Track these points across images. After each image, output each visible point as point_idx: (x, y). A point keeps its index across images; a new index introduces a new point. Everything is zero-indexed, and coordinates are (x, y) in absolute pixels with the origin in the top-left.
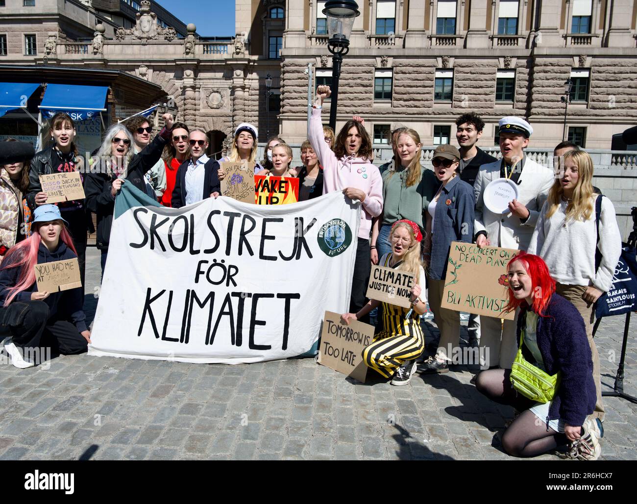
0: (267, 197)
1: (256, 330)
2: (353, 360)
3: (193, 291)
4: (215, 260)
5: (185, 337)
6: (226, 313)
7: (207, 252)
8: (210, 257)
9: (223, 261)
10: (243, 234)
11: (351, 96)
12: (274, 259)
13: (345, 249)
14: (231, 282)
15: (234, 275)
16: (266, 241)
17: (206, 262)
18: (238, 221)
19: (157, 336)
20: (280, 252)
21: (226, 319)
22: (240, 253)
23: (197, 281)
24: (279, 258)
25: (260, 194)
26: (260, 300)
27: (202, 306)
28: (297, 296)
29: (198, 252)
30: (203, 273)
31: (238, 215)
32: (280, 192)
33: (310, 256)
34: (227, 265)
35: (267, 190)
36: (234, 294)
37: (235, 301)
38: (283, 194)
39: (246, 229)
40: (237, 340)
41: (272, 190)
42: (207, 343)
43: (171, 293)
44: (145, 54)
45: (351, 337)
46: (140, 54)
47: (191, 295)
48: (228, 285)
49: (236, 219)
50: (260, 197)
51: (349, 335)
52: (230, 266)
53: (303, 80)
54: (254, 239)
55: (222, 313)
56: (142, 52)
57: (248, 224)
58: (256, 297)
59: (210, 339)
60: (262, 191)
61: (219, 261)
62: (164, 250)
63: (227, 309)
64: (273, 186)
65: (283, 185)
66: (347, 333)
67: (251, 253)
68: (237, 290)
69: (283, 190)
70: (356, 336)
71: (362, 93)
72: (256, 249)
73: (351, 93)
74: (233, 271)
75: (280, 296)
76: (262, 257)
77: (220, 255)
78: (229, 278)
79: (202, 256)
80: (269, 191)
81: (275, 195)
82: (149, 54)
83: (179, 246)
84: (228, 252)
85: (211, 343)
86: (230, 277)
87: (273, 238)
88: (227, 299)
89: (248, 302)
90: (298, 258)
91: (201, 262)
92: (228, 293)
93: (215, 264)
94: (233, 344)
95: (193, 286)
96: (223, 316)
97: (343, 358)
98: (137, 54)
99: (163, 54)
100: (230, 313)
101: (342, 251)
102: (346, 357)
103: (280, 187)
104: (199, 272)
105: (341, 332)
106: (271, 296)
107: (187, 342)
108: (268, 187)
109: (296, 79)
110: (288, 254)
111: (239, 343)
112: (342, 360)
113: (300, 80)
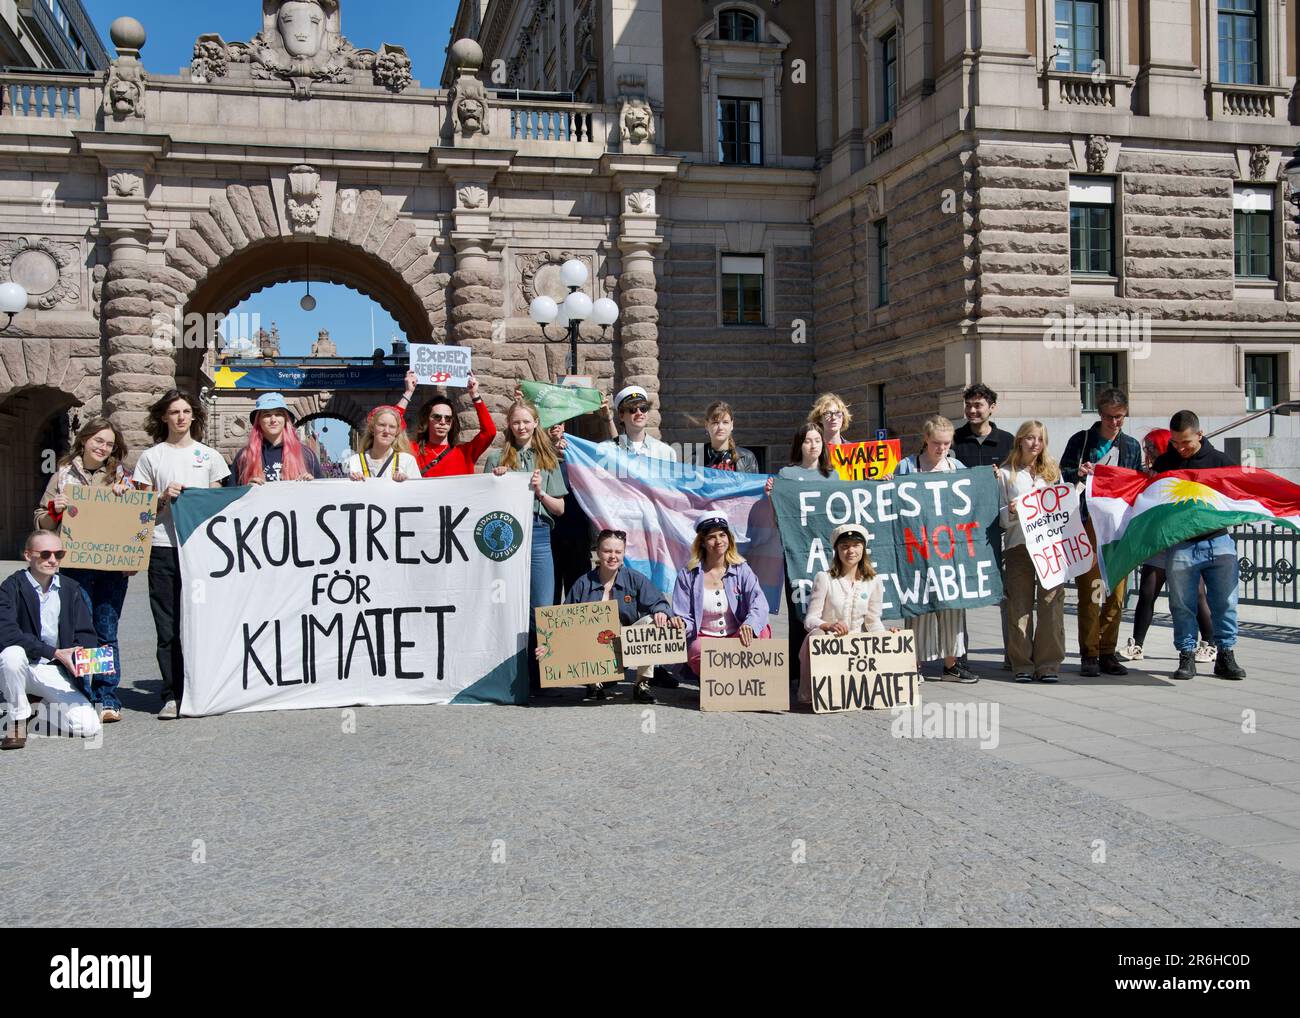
0: (864, 470)
1: (403, 655)
2: (761, 688)
3: (311, 616)
4: (336, 572)
5: (310, 675)
6: (361, 638)
7: (323, 562)
8: (329, 569)
9: (348, 572)
10: (371, 532)
11: (1177, 264)
12: (416, 561)
13: (515, 551)
14: (362, 597)
15: (365, 588)
16: (403, 539)
17: (325, 576)
18: (361, 515)
19: (270, 682)
20: (422, 552)
21: (361, 645)
22: (370, 558)
23: (315, 602)
24: (422, 560)
25: (855, 466)
26: (404, 616)
27: (327, 633)
28: (451, 609)
29: (310, 563)
30: (322, 590)
31: (361, 506)
32: (879, 460)
33: (466, 558)
34: (353, 576)
35: (862, 461)
36: (368, 612)
37: (371, 621)
38: (883, 462)
39: (374, 525)
40: (379, 669)
41: (869, 460)
42: (340, 678)
43: (277, 623)
44: (305, 130)
45: (749, 661)
46: (286, 128)
47: (309, 623)
48: (358, 601)
49: (359, 512)
50: (855, 470)
51: (746, 661)
52: (359, 577)
53: (1035, 212)
54: (386, 537)
55: (355, 638)
56: (293, 123)
57: (376, 518)
58: (398, 613)
59: (343, 672)
60: (857, 463)
61: (342, 573)
62: (259, 566)
63: (361, 632)
64: (869, 454)
65: (881, 450)
66: (742, 659)
67: (385, 557)
68: (372, 606)
69: (881, 457)
70: (758, 659)
71: (1203, 255)
72: (391, 551)
73: (1175, 255)
74: (363, 583)
75: (429, 610)
76: (399, 560)
77: (343, 564)
78: (358, 592)
79: (318, 569)
80: (865, 461)
81: (872, 464)
82: (318, 131)
83: (278, 557)
84: (353, 559)
85: (346, 677)
86: (360, 592)
87: (411, 534)
88: (360, 620)
89: (388, 620)
90: (449, 560)
91: (317, 577)
92: (361, 613)
93: (338, 576)
94: (375, 674)
95: (311, 610)
96: (357, 642)
97: (743, 692)
98: (276, 129)
99: (370, 133)
100: (367, 637)
101: (511, 554)
102: (747, 689)
103: (878, 454)
104: (316, 591)
105: (731, 660)
106: (418, 610)
107: (313, 681)
108: (863, 456)
109: (1017, 207)
110: (434, 555)
111: (382, 672)
112: (741, 694)
113: (1026, 211)
